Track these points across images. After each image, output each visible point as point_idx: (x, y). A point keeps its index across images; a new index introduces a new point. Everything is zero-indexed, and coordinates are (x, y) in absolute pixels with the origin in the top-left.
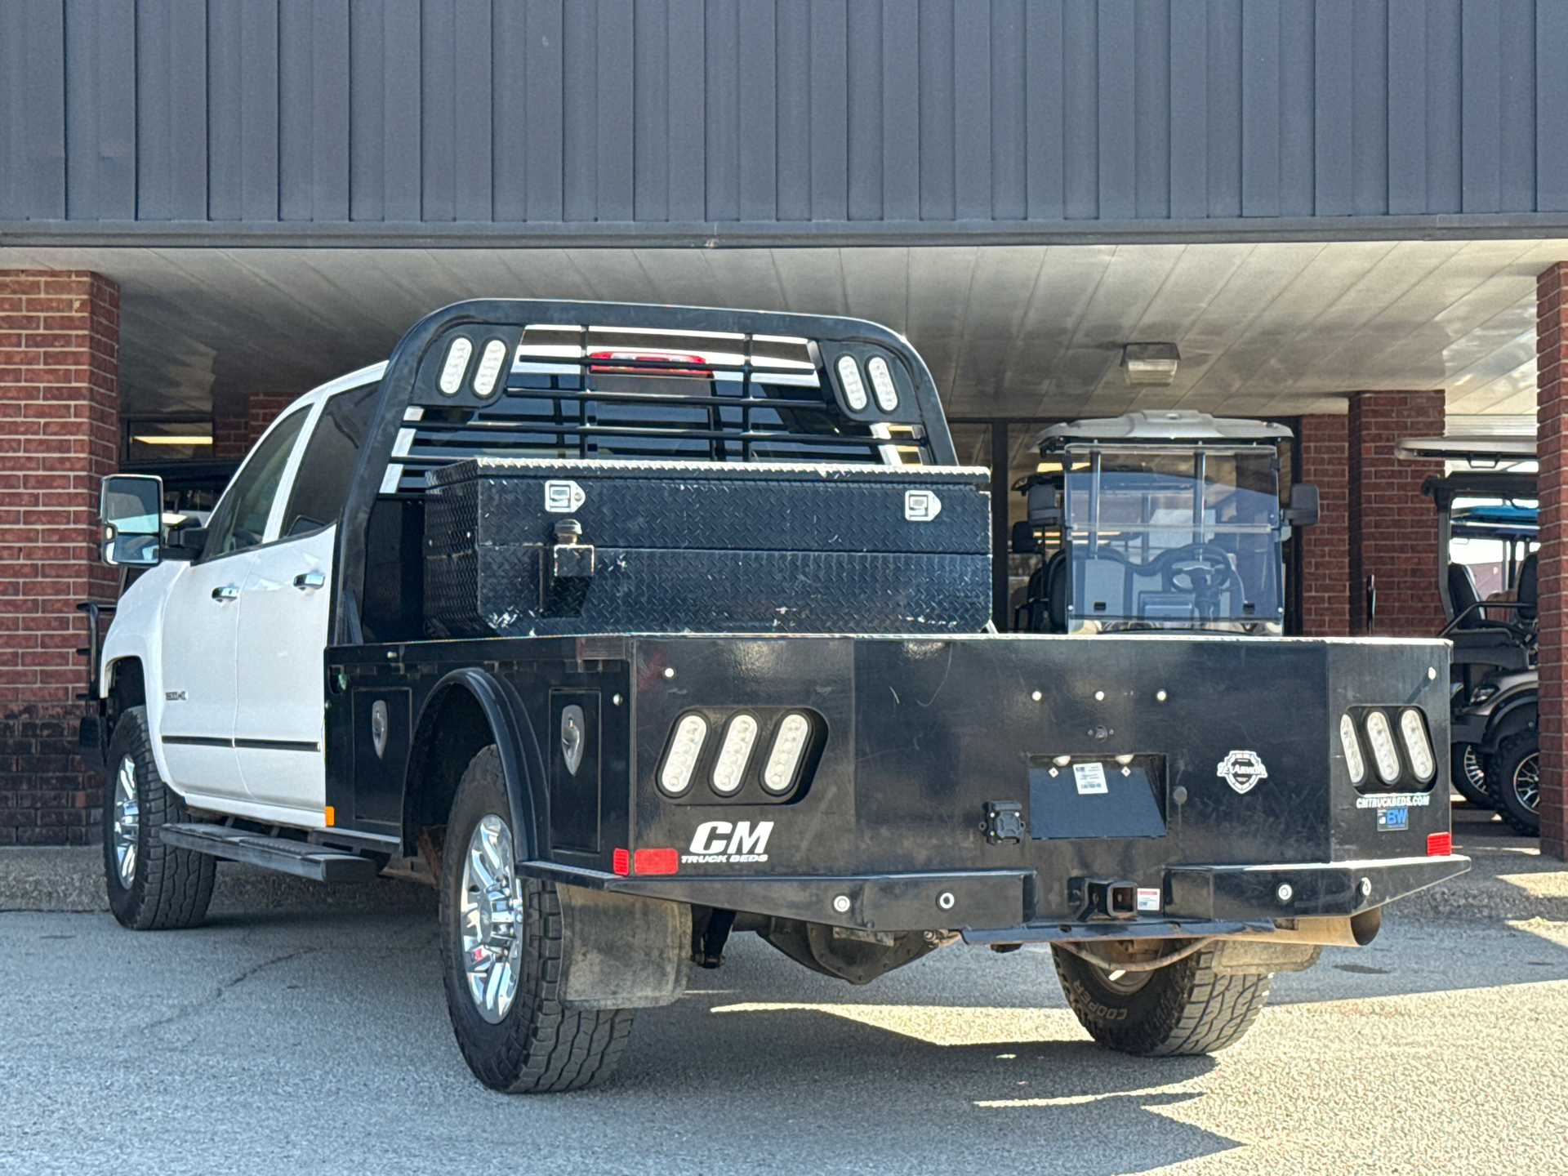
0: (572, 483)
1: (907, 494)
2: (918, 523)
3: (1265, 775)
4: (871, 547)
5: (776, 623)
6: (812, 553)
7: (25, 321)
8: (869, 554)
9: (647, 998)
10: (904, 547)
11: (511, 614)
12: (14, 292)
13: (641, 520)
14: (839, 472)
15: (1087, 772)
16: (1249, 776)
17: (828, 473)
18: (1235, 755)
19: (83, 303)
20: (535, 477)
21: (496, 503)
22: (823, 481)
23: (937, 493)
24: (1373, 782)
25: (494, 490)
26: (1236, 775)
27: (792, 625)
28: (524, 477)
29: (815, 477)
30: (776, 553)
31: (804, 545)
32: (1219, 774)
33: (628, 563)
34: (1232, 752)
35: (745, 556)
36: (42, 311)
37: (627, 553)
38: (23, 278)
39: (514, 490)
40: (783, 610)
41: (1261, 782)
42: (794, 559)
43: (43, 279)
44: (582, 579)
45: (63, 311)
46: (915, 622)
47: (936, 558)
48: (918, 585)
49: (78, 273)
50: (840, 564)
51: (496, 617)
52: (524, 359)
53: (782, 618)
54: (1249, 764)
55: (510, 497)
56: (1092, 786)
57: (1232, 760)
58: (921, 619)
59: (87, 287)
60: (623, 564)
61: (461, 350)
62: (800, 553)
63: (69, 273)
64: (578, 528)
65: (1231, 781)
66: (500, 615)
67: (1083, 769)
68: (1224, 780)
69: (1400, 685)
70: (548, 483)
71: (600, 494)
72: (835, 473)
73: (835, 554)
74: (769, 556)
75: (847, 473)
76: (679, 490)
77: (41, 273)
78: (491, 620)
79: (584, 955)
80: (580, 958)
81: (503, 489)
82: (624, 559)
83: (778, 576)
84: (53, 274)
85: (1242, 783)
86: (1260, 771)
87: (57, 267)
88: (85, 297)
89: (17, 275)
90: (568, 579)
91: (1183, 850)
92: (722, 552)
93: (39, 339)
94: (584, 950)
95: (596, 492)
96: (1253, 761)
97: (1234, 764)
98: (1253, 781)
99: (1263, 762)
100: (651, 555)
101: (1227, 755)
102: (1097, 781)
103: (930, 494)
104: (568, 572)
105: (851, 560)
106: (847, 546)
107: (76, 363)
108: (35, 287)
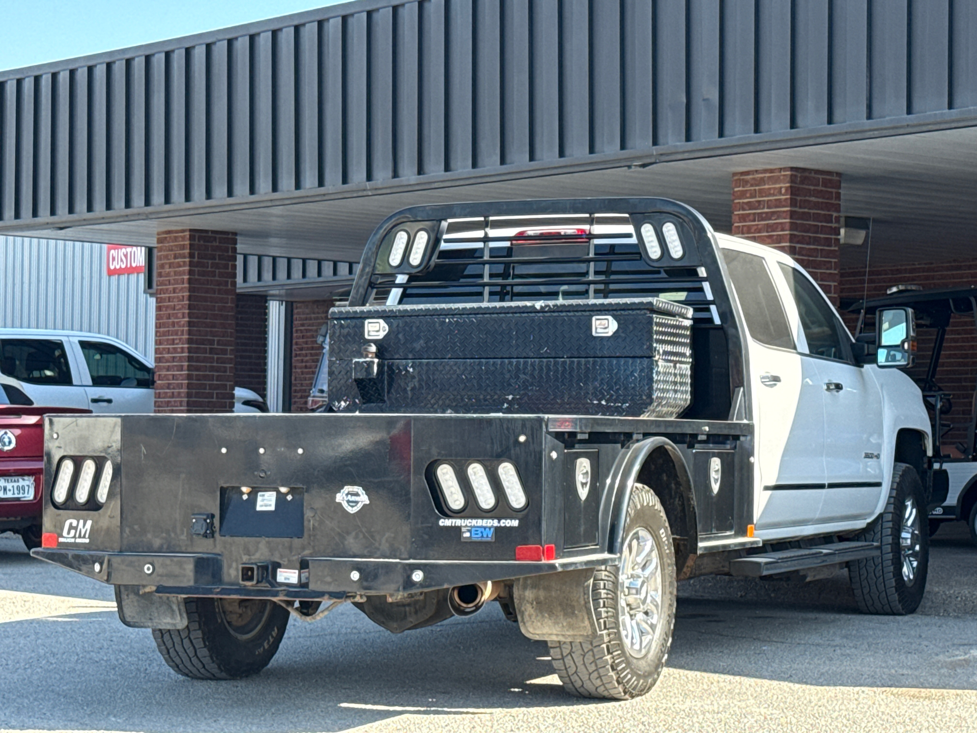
0: (381, 321)
1: (594, 319)
2: (602, 338)
3: (368, 502)
4: (569, 355)
5: (506, 405)
6: (529, 360)
7: (757, 204)
8: (568, 360)
9: (168, 623)
10: (592, 354)
11: (345, 402)
12: (752, 185)
13: (422, 342)
14: (548, 306)
15: (266, 497)
16: (357, 502)
17: (541, 307)
18: (347, 489)
19: (787, 188)
20: (360, 318)
21: (337, 334)
22: (538, 312)
23: (615, 317)
25: (337, 327)
26: (348, 502)
27: (516, 407)
28: (354, 318)
29: (533, 310)
30: (506, 361)
31: (524, 355)
32: (337, 500)
33: (414, 369)
34: (346, 487)
35: (487, 363)
36: (765, 197)
37: (413, 363)
38: (756, 175)
39: (348, 326)
40: (510, 397)
41: (365, 506)
42: (518, 363)
43: (766, 175)
45: (776, 195)
46: (600, 404)
47: (614, 361)
48: (602, 379)
49: (785, 169)
50: (548, 366)
51: (337, 404)
53: (509, 402)
54: (357, 495)
55: (345, 331)
56: (266, 506)
57: (346, 492)
58: (603, 402)
60: (411, 370)
61: (401, 239)
62: (522, 360)
64: (373, 348)
65: (345, 505)
66: (339, 402)
67: (263, 495)
68: (340, 504)
70: (367, 322)
71: (398, 326)
72: (546, 306)
73: (545, 360)
74: (502, 363)
75: (554, 306)
76: (445, 322)
77: (765, 171)
78: (334, 405)
81: (342, 326)
82: (412, 366)
83: (507, 376)
85: (352, 507)
86: (364, 499)
88: (788, 185)
89: (753, 174)
90: (362, 380)
91: (313, 547)
92: (472, 360)
93: (764, 215)
95: (395, 325)
96: (360, 493)
97: (347, 495)
98: (360, 506)
99: (366, 494)
100: (428, 364)
101: (343, 488)
102: (269, 503)
103: (610, 318)
104: (360, 376)
105: (556, 363)
106: (553, 355)
107: (783, 230)
108: (762, 181)
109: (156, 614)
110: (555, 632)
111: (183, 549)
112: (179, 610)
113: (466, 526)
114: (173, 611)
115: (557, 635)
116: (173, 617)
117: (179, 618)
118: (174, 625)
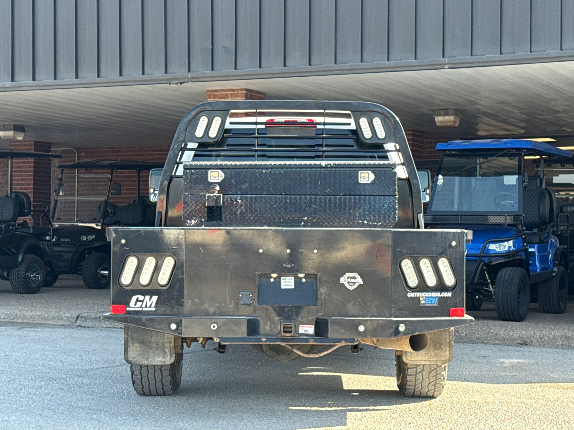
0: (219, 171)
1: (360, 172)
2: (364, 184)
3: (362, 283)
4: (343, 194)
5: (303, 223)
6: (318, 196)
8: (343, 197)
9: (160, 361)
10: (358, 193)
11: (195, 220)
12: (220, 98)
13: (247, 184)
14: (330, 164)
15: (287, 280)
16: (355, 283)
17: (326, 165)
18: (348, 275)
20: (205, 169)
21: (189, 178)
22: (323, 168)
23: (373, 172)
24: (423, 287)
25: (189, 174)
26: (348, 282)
27: (309, 224)
28: (200, 169)
29: (320, 167)
30: (303, 196)
31: (315, 193)
32: (341, 282)
33: (242, 201)
34: (347, 274)
35: (290, 198)
37: (241, 197)
38: (223, 93)
39: (196, 174)
40: (306, 218)
41: (360, 285)
42: (311, 198)
43: (230, 92)
44: (218, 207)
46: (363, 223)
47: (372, 198)
48: (364, 208)
49: (242, 90)
50: (330, 200)
51: (189, 221)
52: (231, 123)
53: (305, 222)
54: (355, 278)
55: (195, 176)
56: (288, 286)
57: (347, 277)
58: (365, 222)
59: (244, 95)
60: (240, 201)
61: (203, 121)
62: (313, 196)
63: (239, 90)
64: (218, 188)
65: (346, 285)
66: (190, 221)
67: (285, 279)
68: (343, 284)
69: (435, 248)
70: (209, 171)
71: (231, 174)
72: (329, 164)
73: (328, 196)
74: (300, 198)
75: (334, 164)
76: (263, 172)
77: (229, 90)
78: (187, 223)
79: (133, 344)
80: (131, 345)
81: (192, 173)
82: (240, 199)
83: (304, 206)
84: (233, 90)
85: (351, 286)
86: (360, 281)
87: (234, 88)
90: (213, 207)
91: (325, 311)
92: (280, 196)
94: (132, 342)
95: (229, 174)
96: (357, 277)
97: (348, 278)
98: (356, 285)
99: (361, 278)
100: (251, 198)
101: (345, 274)
102: (290, 284)
103: (370, 172)
104: (212, 204)
105: (335, 199)
106: (333, 193)
108: (227, 96)
109: (152, 355)
110: (424, 359)
111: (232, 313)
112: (170, 352)
113: (423, 297)
114: (165, 353)
115: (425, 361)
116: (164, 357)
117: (169, 357)
118: (164, 362)
